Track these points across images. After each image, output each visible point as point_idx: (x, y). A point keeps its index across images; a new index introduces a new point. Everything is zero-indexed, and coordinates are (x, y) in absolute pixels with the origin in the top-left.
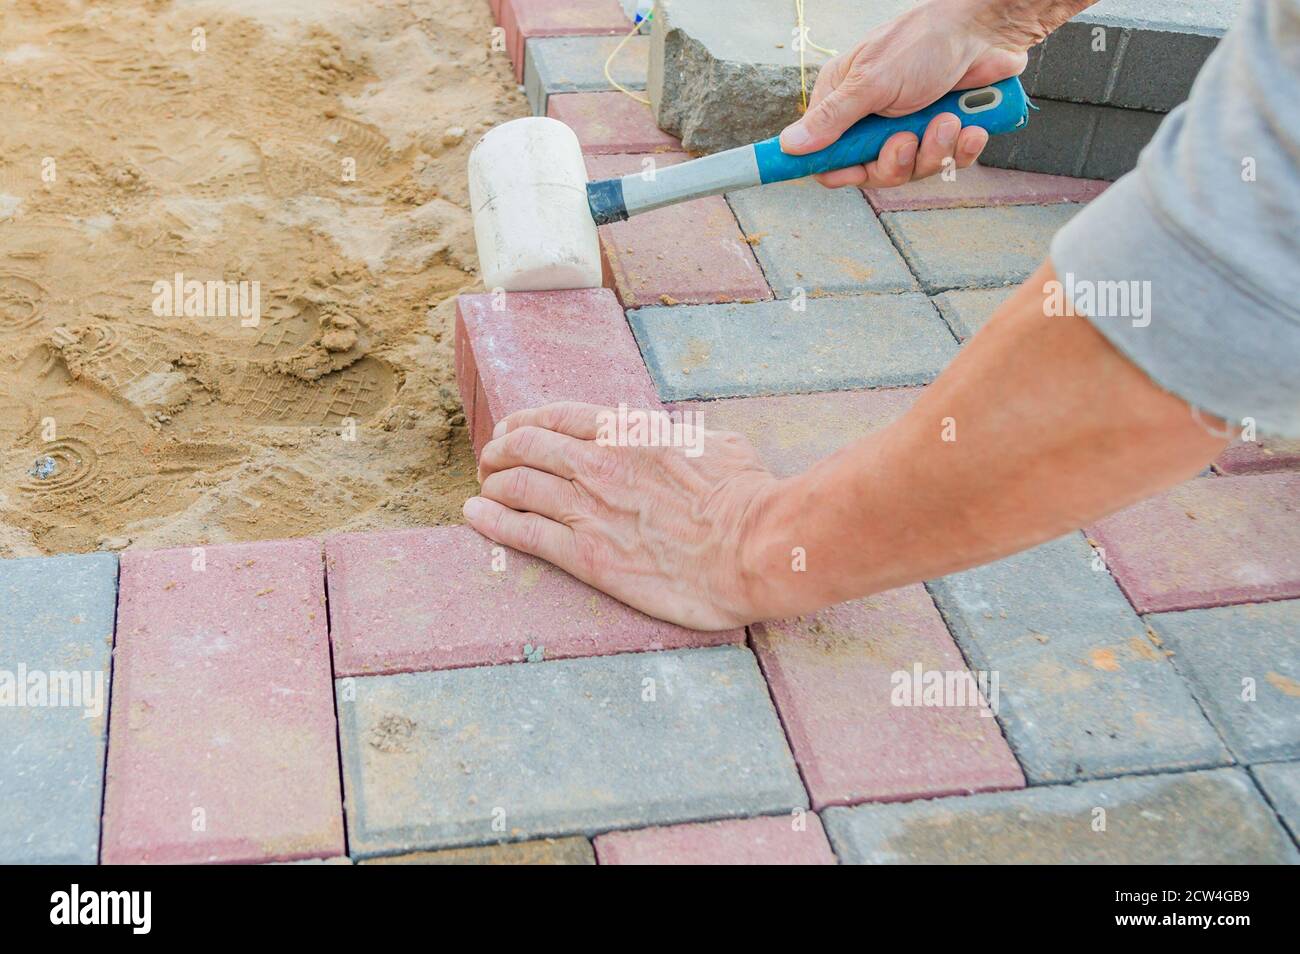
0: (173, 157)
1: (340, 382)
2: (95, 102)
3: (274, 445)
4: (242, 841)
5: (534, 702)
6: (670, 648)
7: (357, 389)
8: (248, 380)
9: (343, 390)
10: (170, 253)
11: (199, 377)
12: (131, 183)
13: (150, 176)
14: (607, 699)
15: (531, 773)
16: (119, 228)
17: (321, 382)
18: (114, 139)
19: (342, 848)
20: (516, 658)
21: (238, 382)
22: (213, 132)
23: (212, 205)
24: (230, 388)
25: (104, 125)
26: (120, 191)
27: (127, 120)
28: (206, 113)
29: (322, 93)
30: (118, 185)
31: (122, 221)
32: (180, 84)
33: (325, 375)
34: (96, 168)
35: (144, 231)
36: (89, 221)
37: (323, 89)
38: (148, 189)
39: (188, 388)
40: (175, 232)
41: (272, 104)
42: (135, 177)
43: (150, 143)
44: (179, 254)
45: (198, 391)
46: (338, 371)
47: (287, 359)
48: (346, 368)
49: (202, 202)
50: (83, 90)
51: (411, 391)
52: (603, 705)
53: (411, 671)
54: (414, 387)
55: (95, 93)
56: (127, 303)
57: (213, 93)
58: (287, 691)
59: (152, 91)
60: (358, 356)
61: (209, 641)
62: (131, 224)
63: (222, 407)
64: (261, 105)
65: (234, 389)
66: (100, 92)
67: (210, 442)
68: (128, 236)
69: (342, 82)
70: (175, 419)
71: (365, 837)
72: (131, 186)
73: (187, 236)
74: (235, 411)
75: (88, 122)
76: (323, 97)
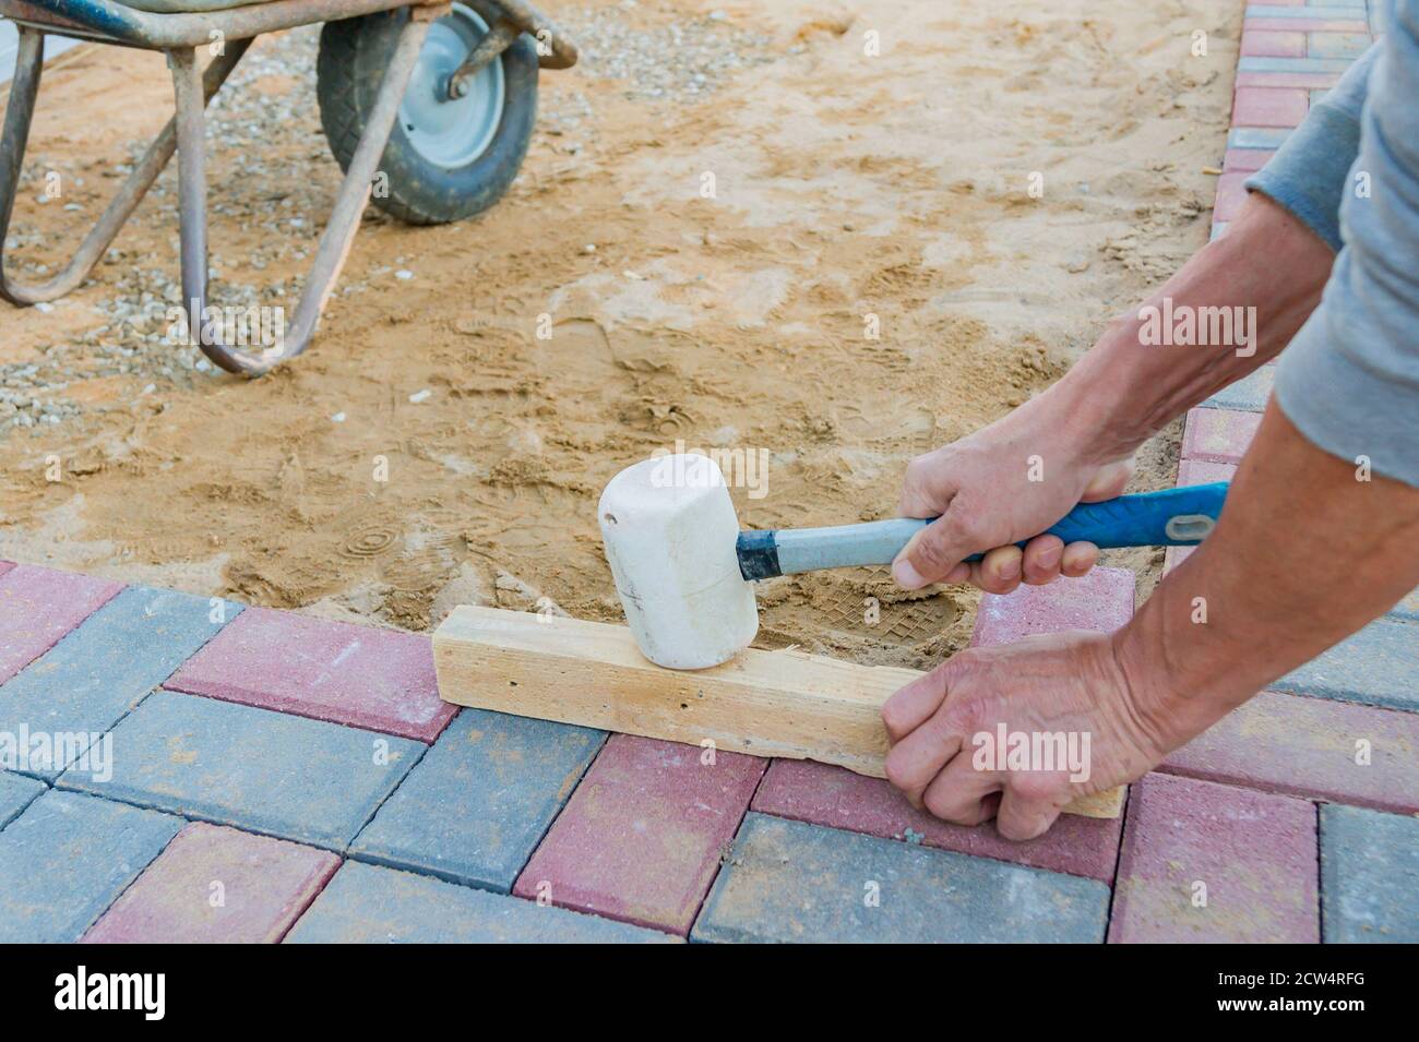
0: (868, 419)
1: (910, 610)
2: (830, 370)
3: (832, 646)
4: (613, 899)
5: (890, 872)
6: (1034, 866)
7: (922, 618)
8: (839, 593)
9: (910, 617)
10: (826, 489)
11: (802, 584)
12: (825, 432)
13: (840, 430)
14: (953, 888)
15: (857, 923)
16: (797, 464)
17: (895, 607)
18: (831, 399)
19: (685, 931)
20: (898, 836)
21: (830, 592)
22: (908, 404)
23: (878, 457)
24: (821, 595)
25: (829, 388)
26: (814, 437)
27: (847, 386)
28: (910, 389)
29: (1015, 386)
30: (815, 432)
31: (802, 459)
32: (899, 365)
33: (899, 602)
34: (806, 419)
35: (814, 468)
36: (778, 455)
37: (1017, 382)
38: (834, 438)
39: (790, 591)
40: (838, 473)
41: (968, 389)
42: (830, 428)
43: (856, 406)
44: (833, 490)
45: (797, 594)
46: (913, 601)
47: (874, 583)
48: (919, 600)
49: (872, 455)
50: (825, 360)
51: (961, 627)
52: (947, 891)
53: (808, 822)
54: (965, 625)
55: (832, 363)
56: (775, 519)
57: (923, 374)
58: (705, 807)
59: (876, 366)
60: (934, 593)
61: (670, 757)
62: (807, 461)
63: (810, 609)
64: (957, 388)
65: (824, 598)
66: (838, 363)
67: (786, 633)
68: (801, 470)
69: (1036, 379)
70: (769, 611)
71: (705, 928)
72: (824, 435)
73: (845, 478)
74: (818, 615)
75: (818, 384)
76: (1013, 389)
